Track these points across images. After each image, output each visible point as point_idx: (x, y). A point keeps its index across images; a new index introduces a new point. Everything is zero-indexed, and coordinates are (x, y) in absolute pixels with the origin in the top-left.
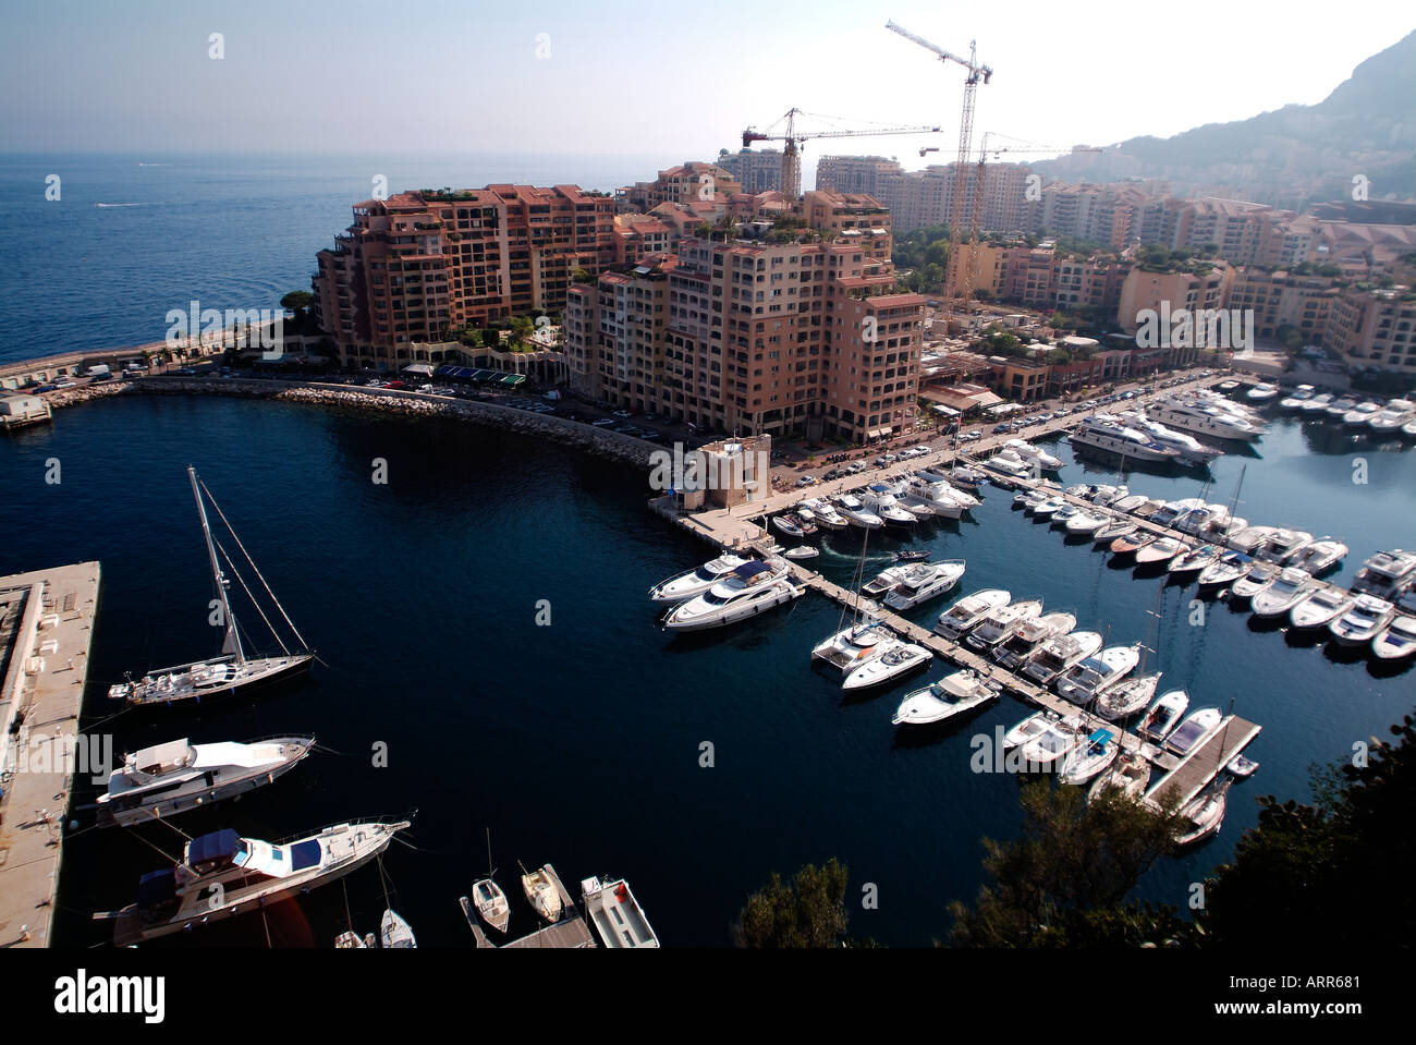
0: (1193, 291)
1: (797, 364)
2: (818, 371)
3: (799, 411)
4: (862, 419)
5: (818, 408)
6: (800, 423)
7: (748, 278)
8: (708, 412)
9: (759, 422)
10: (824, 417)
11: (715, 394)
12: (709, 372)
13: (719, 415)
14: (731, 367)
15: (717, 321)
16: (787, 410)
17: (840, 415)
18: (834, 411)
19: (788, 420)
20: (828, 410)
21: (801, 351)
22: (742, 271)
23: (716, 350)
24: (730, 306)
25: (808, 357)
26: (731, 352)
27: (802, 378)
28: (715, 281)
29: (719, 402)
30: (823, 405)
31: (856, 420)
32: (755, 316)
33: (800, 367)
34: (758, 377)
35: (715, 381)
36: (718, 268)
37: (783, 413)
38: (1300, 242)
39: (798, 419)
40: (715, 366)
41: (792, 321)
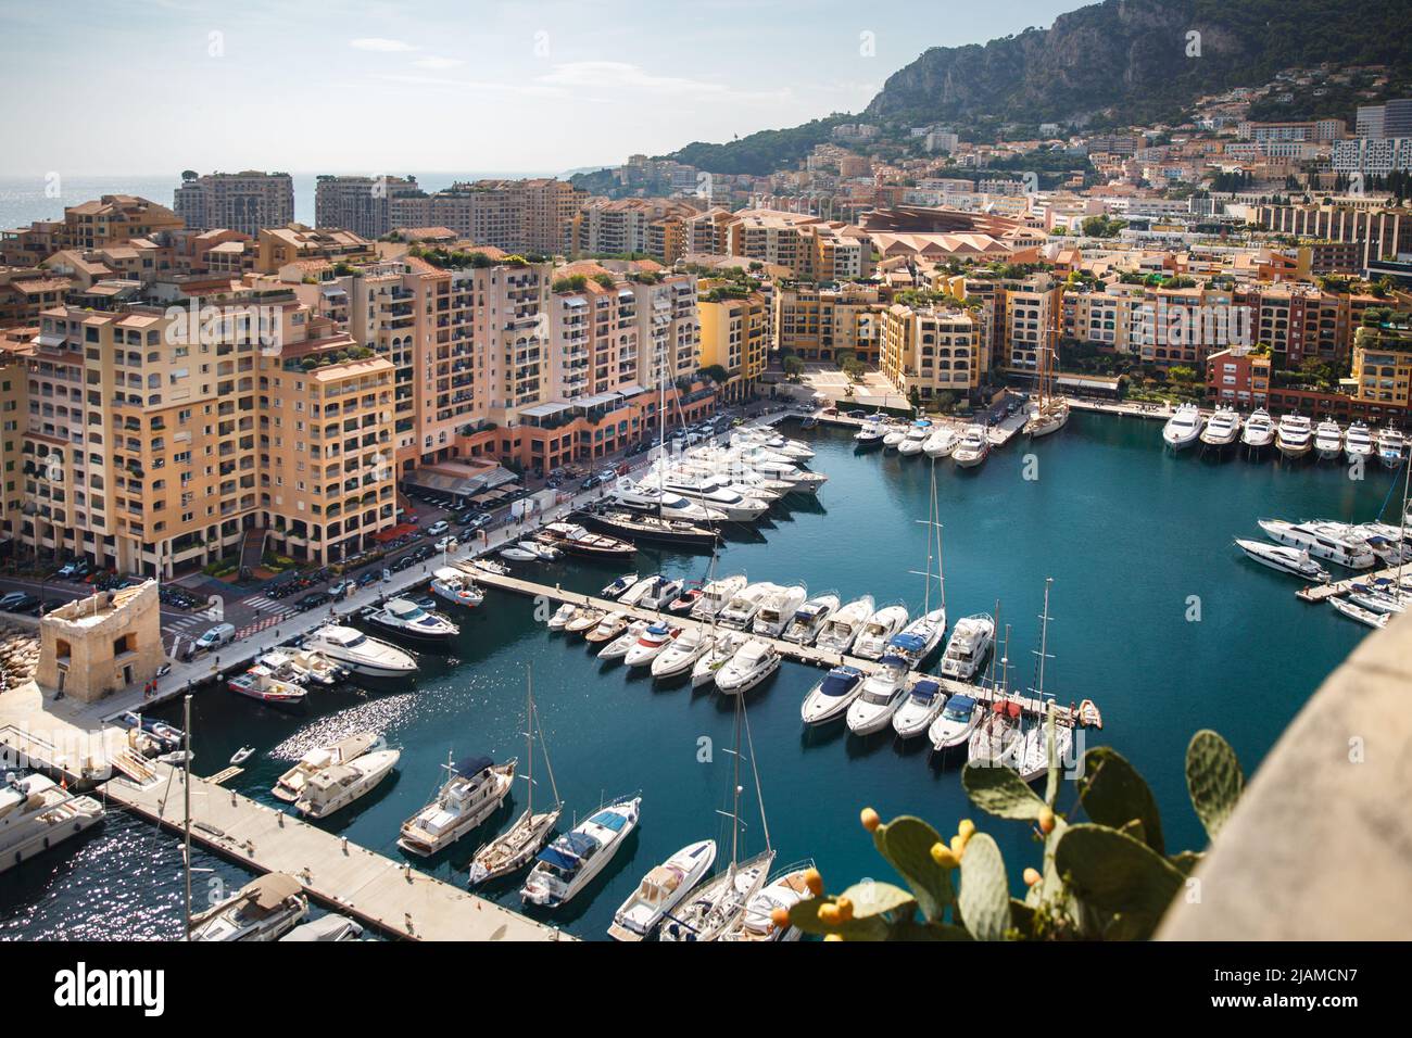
0: (736, 319)
1: (222, 465)
2: (255, 470)
3: (229, 528)
4: (317, 530)
5: (259, 522)
6: (235, 545)
7: (135, 357)
8: (91, 547)
9: (165, 553)
10: (268, 532)
11: (99, 521)
12: (88, 490)
13: (108, 549)
14: (120, 481)
15: (95, 418)
16: (212, 531)
17: (289, 526)
18: (281, 521)
19: (212, 545)
20: (273, 522)
21: (226, 446)
22: (127, 348)
23: (95, 458)
24: (114, 395)
25: (239, 454)
26: (119, 459)
27: (231, 484)
28: (91, 364)
29: (104, 531)
30: (266, 516)
31: (310, 532)
32: (148, 407)
33: (226, 468)
34: (159, 491)
35: (98, 503)
36: (93, 345)
37: (204, 537)
38: (852, 254)
39: (230, 540)
40: (97, 482)
41: (208, 408)
